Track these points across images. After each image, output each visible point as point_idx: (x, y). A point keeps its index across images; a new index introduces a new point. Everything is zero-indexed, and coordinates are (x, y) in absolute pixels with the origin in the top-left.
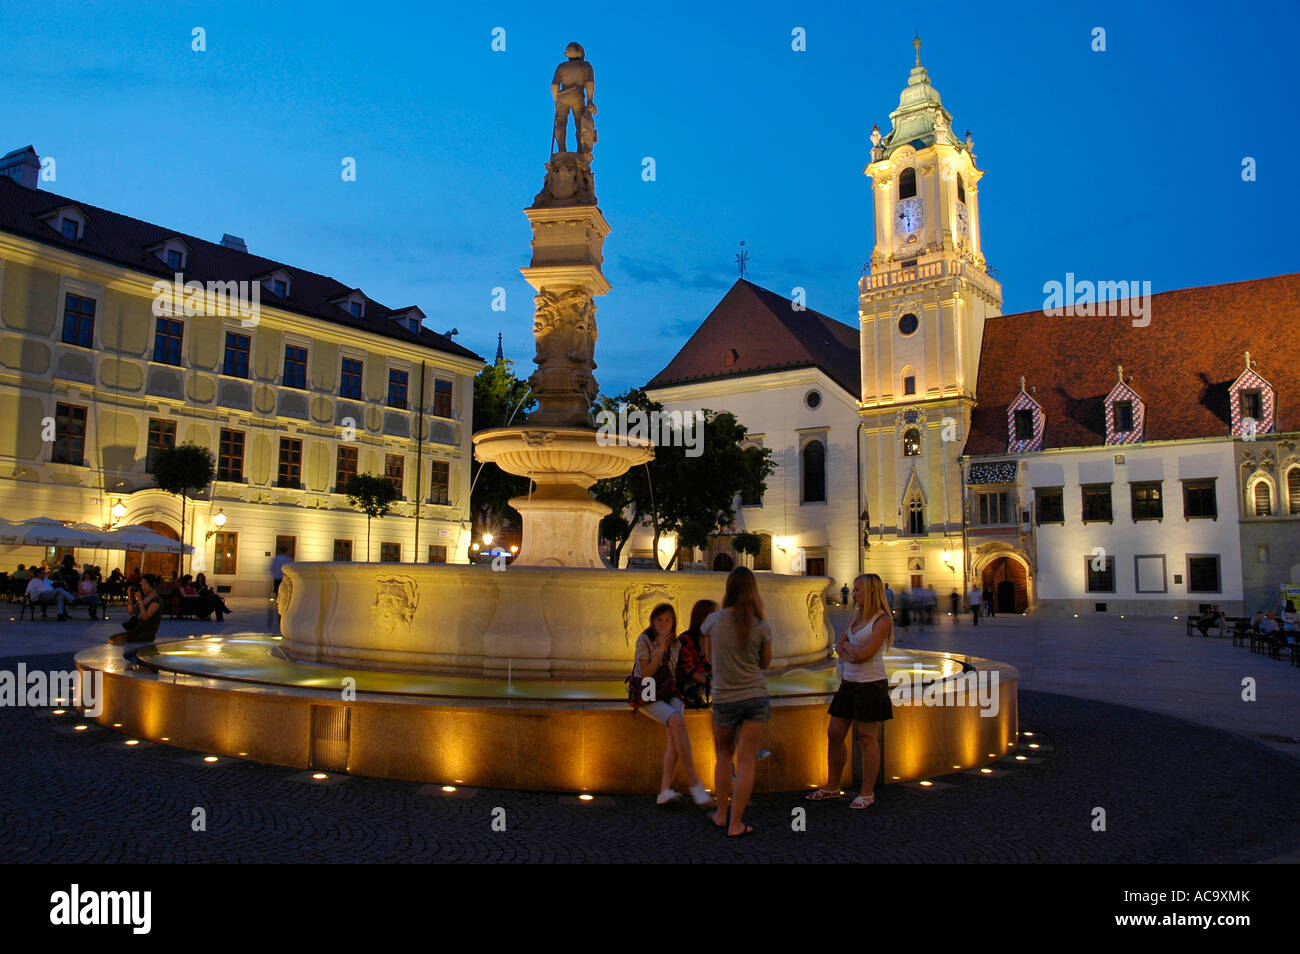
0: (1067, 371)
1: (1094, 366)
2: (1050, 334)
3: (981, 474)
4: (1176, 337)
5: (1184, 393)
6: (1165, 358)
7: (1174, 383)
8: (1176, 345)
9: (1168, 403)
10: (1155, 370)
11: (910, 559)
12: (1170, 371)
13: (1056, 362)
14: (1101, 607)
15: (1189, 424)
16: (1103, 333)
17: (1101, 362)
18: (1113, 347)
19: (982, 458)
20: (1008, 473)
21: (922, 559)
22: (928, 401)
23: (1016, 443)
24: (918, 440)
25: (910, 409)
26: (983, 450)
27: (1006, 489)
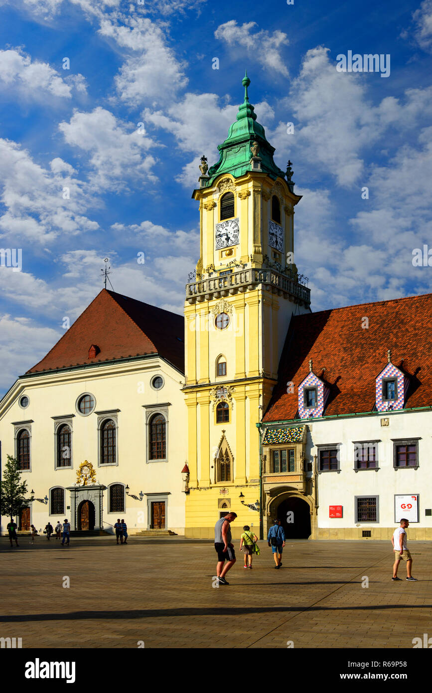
3: (275, 435)
11: (220, 500)
14: (367, 534)
19: (276, 423)
20: (296, 435)
21: (229, 500)
22: (236, 381)
23: (304, 413)
24: (227, 412)
25: (220, 387)
26: (277, 417)
27: (292, 446)
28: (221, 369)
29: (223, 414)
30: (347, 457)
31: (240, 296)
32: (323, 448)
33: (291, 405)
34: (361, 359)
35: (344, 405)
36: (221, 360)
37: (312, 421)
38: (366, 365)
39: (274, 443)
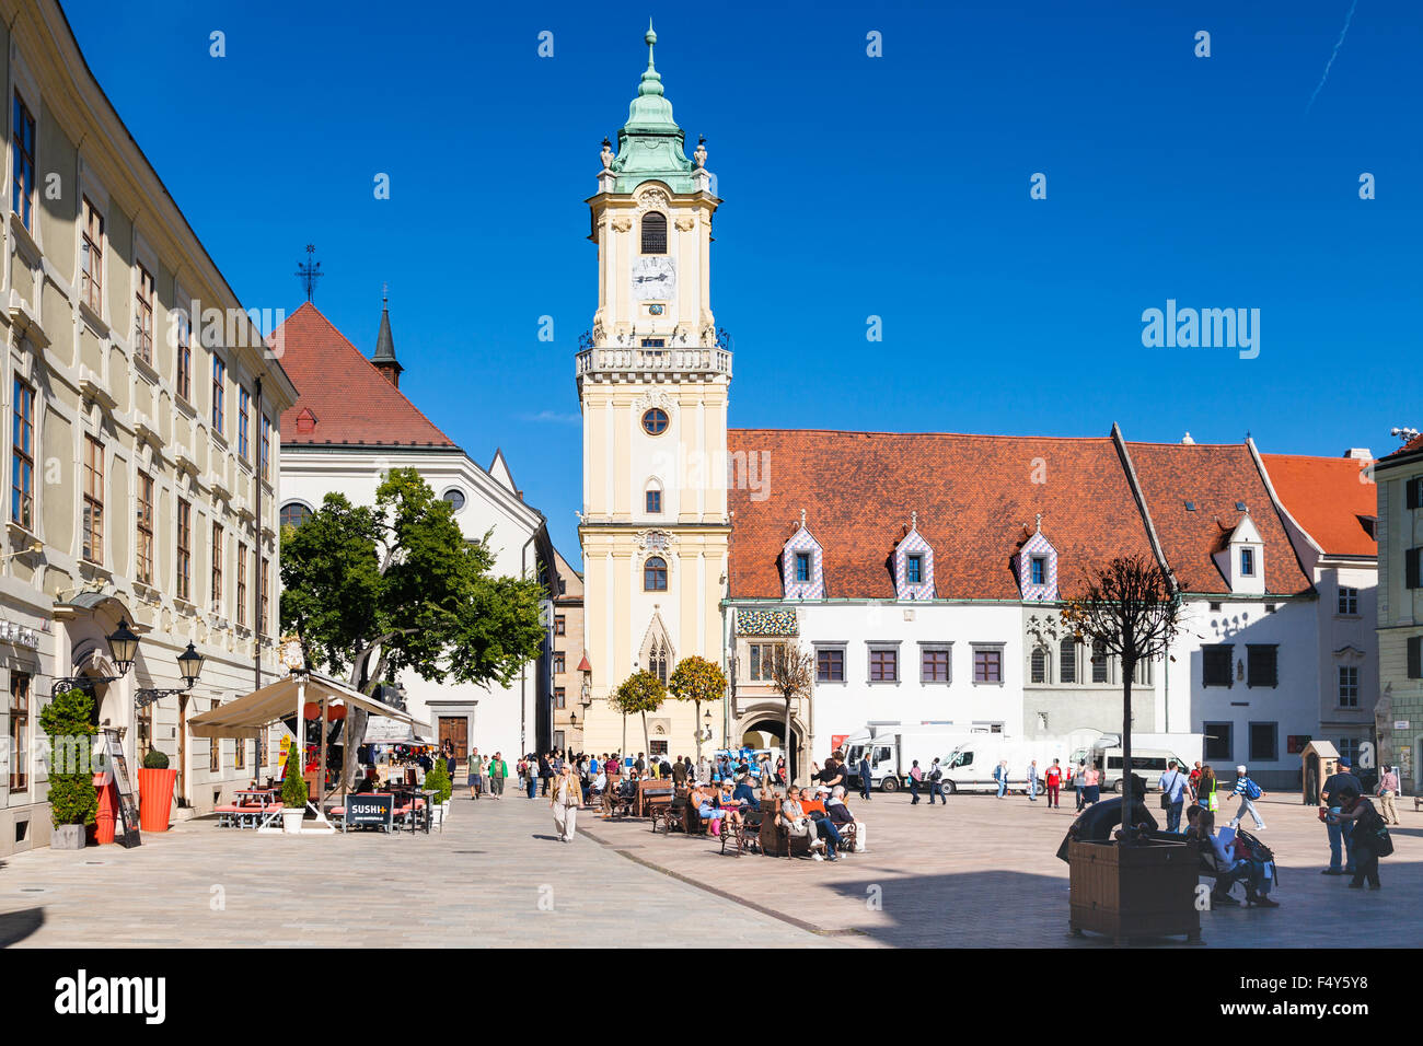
0: (832, 507)
1: (862, 506)
2: (804, 461)
3: (752, 620)
4: (944, 485)
5: (965, 550)
6: (939, 508)
7: (952, 536)
8: (946, 494)
9: (950, 558)
10: (930, 520)
11: (650, 720)
12: (945, 523)
13: (817, 495)
15: (978, 583)
16: (865, 469)
17: (870, 503)
18: (879, 488)
19: (752, 602)
20: (788, 623)
21: (668, 721)
22: (681, 525)
23: (792, 588)
24: (663, 572)
25: (656, 531)
26: (752, 592)
27: (784, 640)
28: (654, 501)
29: (656, 576)
30: (857, 663)
31: (685, 387)
32: (823, 647)
33: (765, 574)
34: (847, 515)
35: (849, 583)
36: (654, 487)
37: (802, 604)
38: (857, 526)
39: (757, 634)
